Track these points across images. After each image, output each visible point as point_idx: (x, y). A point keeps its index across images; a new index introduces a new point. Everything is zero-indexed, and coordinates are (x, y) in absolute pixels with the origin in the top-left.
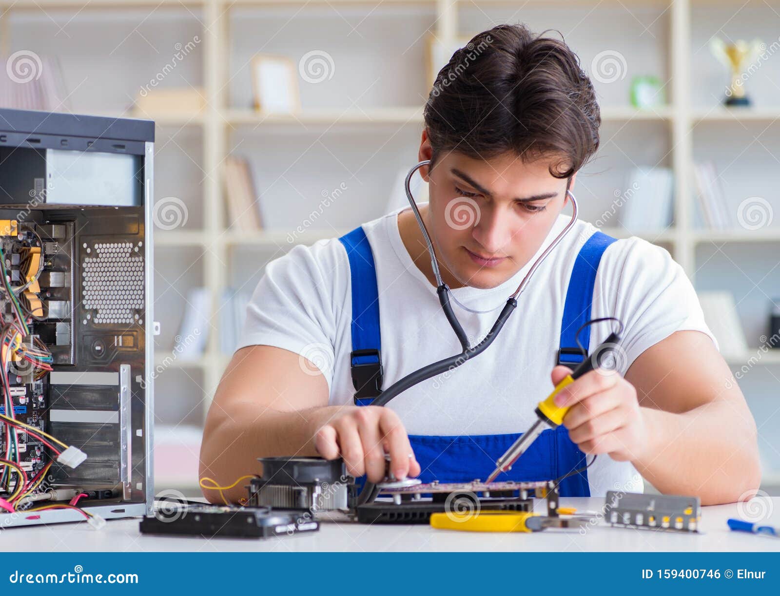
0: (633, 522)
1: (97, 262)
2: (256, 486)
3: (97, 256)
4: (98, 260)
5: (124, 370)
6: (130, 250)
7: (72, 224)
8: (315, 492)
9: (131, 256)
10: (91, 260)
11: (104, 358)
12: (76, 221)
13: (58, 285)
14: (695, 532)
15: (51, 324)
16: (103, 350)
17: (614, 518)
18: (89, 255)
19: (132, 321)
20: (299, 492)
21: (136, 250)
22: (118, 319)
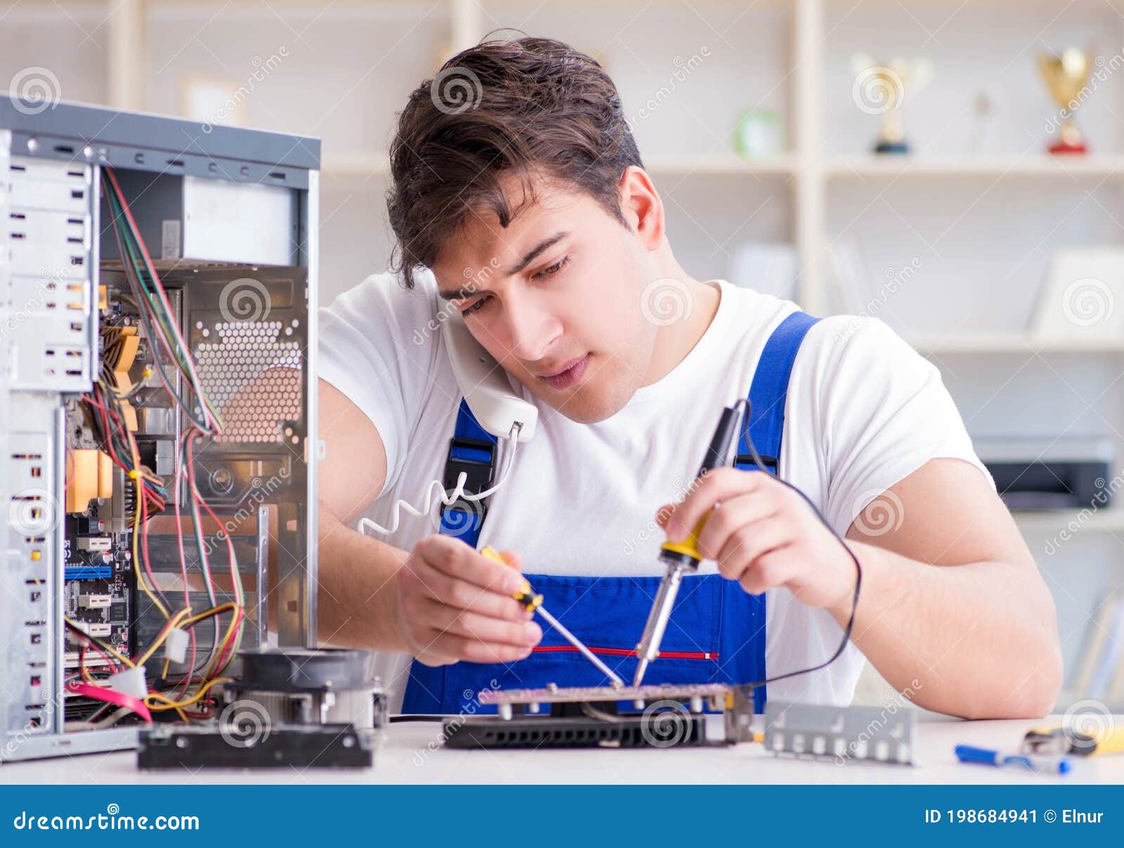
0: (809, 751)
1: (219, 350)
2: (232, 692)
3: (220, 341)
4: (222, 347)
5: (264, 512)
6: (276, 333)
7: (178, 292)
8: (325, 702)
9: (278, 339)
10: (209, 347)
11: (233, 494)
12: (185, 289)
13: (154, 385)
14: (908, 764)
15: (148, 443)
16: (229, 482)
17: (779, 745)
18: (204, 340)
19: (280, 439)
20: (298, 703)
21: (289, 331)
22: (255, 436)
